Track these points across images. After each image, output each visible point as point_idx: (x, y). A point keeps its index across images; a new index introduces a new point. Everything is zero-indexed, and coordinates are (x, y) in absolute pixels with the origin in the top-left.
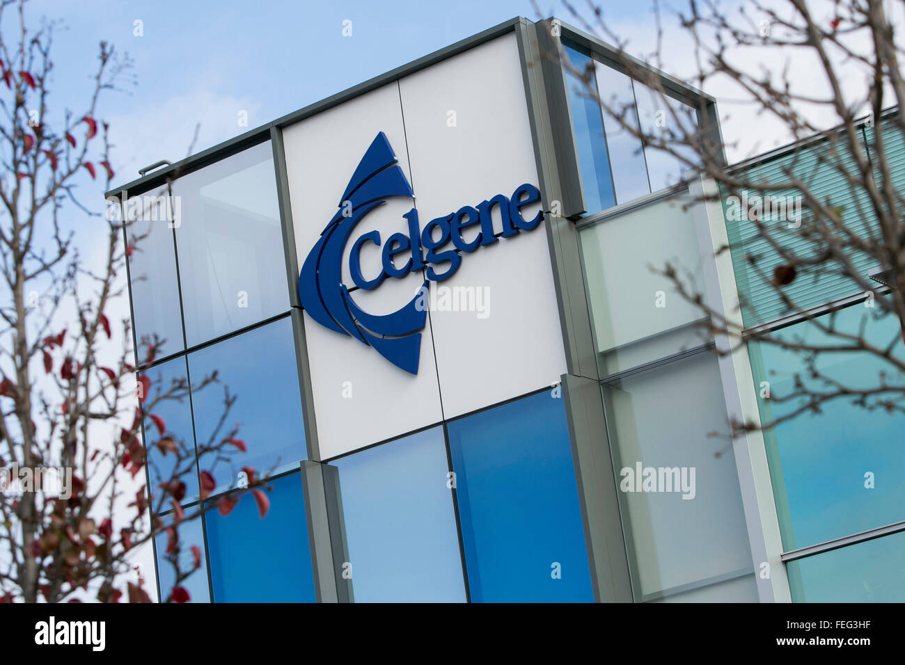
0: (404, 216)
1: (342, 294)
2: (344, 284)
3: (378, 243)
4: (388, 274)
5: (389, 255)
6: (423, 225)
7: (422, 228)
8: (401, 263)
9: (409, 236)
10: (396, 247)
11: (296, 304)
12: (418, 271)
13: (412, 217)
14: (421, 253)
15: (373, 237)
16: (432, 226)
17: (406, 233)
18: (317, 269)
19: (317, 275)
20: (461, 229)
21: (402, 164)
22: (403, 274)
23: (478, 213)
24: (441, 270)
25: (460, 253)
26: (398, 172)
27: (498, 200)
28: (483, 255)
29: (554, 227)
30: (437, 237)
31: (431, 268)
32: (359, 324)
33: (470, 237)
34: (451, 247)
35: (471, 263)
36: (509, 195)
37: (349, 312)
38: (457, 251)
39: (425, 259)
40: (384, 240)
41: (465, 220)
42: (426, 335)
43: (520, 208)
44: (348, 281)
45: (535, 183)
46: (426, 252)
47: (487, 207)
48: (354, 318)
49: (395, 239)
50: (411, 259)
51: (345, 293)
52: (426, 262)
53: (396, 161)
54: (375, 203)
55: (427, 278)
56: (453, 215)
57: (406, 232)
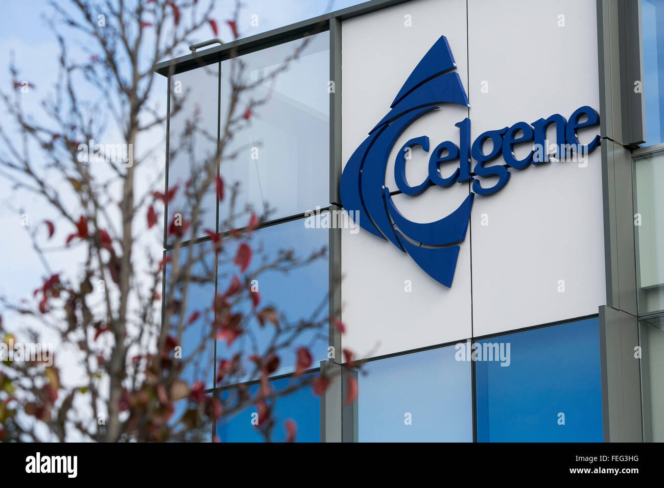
0: (457, 125)
1: (384, 197)
2: (387, 186)
3: (427, 149)
4: (432, 182)
5: (436, 163)
6: (475, 136)
7: (473, 141)
8: (447, 172)
9: (459, 146)
10: (444, 155)
11: (336, 201)
12: (464, 182)
13: (464, 127)
14: (470, 164)
16: (484, 138)
17: (457, 142)
18: (361, 168)
19: (360, 174)
20: (514, 145)
21: (461, 71)
22: (448, 184)
23: (533, 131)
24: (488, 184)
25: (510, 170)
26: (455, 79)
27: (556, 120)
28: (531, 174)
29: (610, 154)
30: (488, 150)
31: (478, 181)
32: (397, 228)
33: (521, 154)
34: (501, 162)
35: (519, 182)
36: (567, 115)
38: (507, 166)
39: (472, 171)
40: (433, 147)
41: (519, 136)
42: (464, 248)
43: (577, 130)
44: (390, 184)
45: (596, 107)
46: (474, 164)
47: (543, 126)
48: (393, 222)
49: (444, 147)
50: (458, 170)
51: (386, 196)
52: (474, 174)
53: (455, 68)
54: (429, 108)
55: (472, 191)
56: (507, 129)
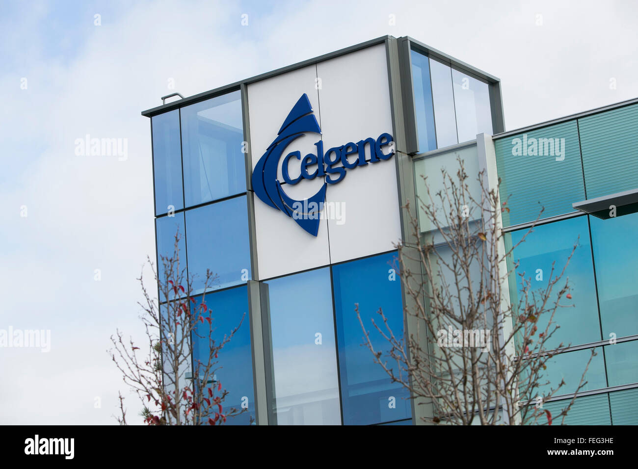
0: (315, 144)
1: (277, 185)
2: (278, 180)
3: (299, 158)
4: (304, 177)
5: (305, 166)
6: (325, 151)
7: (325, 153)
8: (312, 171)
9: (317, 156)
10: (309, 162)
11: (250, 189)
12: (321, 176)
13: (319, 145)
14: (324, 166)
15: (297, 155)
16: (330, 152)
18: (263, 169)
19: (263, 173)
20: (347, 155)
21: (316, 113)
22: (312, 178)
23: (357, 147)
24: (334, 178)
25: (346, 169)
26: (313, 117)
27: (369, 141)
28: (358, 171)
29: (400, 158)
30: (333, 158)
31: (329, 176)
32: (285, 204)
33: (352, 160)
34: (340, 165)
35: (351, 175)
36: (376, 138)
37: (280, 197)
38: (344, 167)
39: (325, 170)
40: (303, 157)
41: (350, 150)
43: (381, 147)
44: (280, 178)
45: (391, 133)
46: (326, 167)
47: (363, 144)
48: (283, 200)
49: (309, 157)
50: (317, 170)
51: (278, 185)
52: (326, 172)
53: (312, 112)
54: (299, 135)
55: (326, 182)
56: (343, 146)
57: (315, 153)
